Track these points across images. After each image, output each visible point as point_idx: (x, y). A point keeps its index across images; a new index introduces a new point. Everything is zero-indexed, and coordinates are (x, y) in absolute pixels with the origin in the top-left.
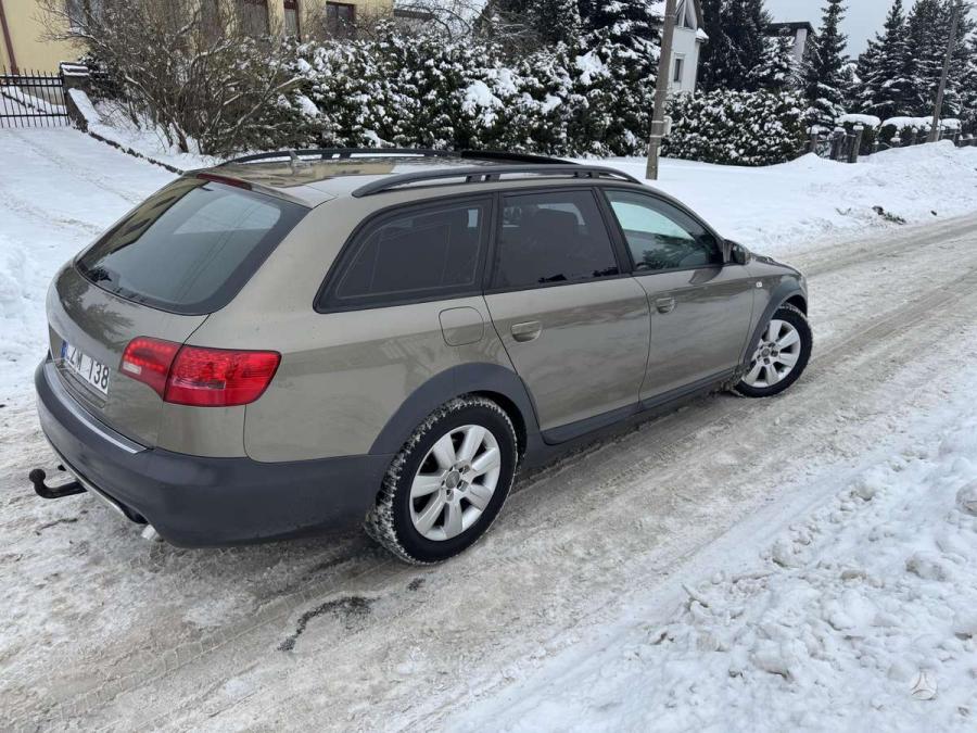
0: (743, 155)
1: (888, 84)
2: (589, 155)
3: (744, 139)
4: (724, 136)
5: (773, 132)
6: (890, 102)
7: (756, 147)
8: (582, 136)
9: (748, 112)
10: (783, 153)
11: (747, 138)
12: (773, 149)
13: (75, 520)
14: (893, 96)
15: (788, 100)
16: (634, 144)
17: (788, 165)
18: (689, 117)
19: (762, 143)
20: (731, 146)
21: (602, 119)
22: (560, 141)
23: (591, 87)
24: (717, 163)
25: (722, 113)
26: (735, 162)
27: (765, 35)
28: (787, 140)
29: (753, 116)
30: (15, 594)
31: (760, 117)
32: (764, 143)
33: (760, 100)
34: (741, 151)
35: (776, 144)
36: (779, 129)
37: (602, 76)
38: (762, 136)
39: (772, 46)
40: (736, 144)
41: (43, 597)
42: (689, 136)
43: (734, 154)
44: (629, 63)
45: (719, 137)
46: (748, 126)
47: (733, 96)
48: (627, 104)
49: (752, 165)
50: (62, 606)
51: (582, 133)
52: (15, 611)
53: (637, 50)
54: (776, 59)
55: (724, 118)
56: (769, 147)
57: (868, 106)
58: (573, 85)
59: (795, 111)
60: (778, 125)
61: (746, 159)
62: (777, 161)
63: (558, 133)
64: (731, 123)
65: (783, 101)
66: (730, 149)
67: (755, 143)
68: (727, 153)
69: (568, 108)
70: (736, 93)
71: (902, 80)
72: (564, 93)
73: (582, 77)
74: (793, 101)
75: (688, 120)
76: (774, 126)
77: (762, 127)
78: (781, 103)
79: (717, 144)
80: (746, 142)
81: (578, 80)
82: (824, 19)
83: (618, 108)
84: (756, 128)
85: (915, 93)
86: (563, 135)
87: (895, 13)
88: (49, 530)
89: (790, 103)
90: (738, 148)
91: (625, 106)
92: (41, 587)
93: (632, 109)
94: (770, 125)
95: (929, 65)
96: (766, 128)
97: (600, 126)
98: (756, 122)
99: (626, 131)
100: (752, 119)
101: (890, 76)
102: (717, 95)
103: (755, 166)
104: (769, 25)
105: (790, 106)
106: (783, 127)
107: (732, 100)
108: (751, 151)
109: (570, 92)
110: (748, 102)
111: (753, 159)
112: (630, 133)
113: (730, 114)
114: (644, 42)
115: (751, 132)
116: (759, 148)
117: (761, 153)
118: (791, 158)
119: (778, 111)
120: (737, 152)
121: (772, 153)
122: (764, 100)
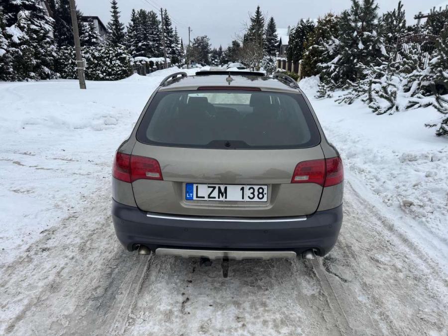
0: (105, 76)
1: (140, 44)
2: (29, 80)
3: (104, 69)
4: (94, 68)
5: (117, 65)
6: (143, 52)
7: (111, 72)
8: (22, 70)
9: (103, 56)
10: (124, 74)
11: (106, 68)
12: (119, 72)
14: (143, 49)
15: (119, 51)
16: (50, 73)
17: (127, 79)
18: (73, 59)
19: (113, 70)
20: (99, 72)
21: (31, 60)
22: (9, 73)
23: (20, 44)
24: (94, 80)
25: (90, 57)
26: (103, 79)
27: (81, 21)
28: (123, 68)
29: (106, 58)
31: (109, 58)
32: (114, 70)
33: (107, 51)
34: (105, 74)
35: (119, 71)
36: (119, 64)
37: (24, 38)
38: (112, 67)
39: (86, 26)
40: (101, 71)
42: (76, 68)
43: (101, 76)
44: (35, 32)
45: (92, 68)
46: (104, 62)
47: (93, 49)
48: (40, 53)
49: (111, 80)
51: (21, 68)
53: (37, 26)
54: (90, 33)
55: (92, 59)
56: (117, 72)
57: (135, 53)
58: (8, 42)
59: (124, 55)
60: (118, 62)
61: (107, 77)
62: (122, 78)
63: (8, 69)
64: (96, 62)
65: (117, 51)
66: (99, 74)
67: (110, 70)
68: (98, 76)
69: (9, 55)
70: (94, 48)
71: (145, 43)
72: (5, 47)
73: (13, 38)
74: (122, 51)
75: (74, 61)
76: (117, 62)
77: (111, 63)
78: (116, 52)
79: (92, 71)
80: (105, 70)
81: (11, 40)
82: (112, 16)
83: (37, 55)
84: (109, 63)
85: (150, 48)
86: (11, 70)
87: (134, 16)
89: (121, 52)
90: (102, 73)
91: (39, 54)
93: (44, 56)
94: (115, 62)
95: (152, 37)
96: (113, 63)
97: (31, 64)
98: (107, 61)
99: (43, 67)
100: (105, 59)
101: (140, 41)
102: (85, 48)
103: (112, 80)
104: (82, 16)
105: (121, 54)
106: (121, 63)
107: (94, 51)
108: (109, 74)
109: (8, 46)
110: (101, 51)
111: (110, 77)
112: (45, 67)
113: (95, 57)
114: (39, 21)
115: (107, 65)
116: (113, 72)
117: (114, 74)
118: (128, 76)
119: (116, 56)
120: (103, 74)
121: (119, 74)
122: (108, 51)
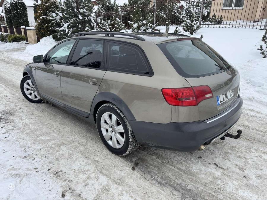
13: (215, 164)
30: (252, 161)
41: (248, 156)
50: (247, 151)
52: (256, 158)
88: (224, 168)
92: (245, 158)
